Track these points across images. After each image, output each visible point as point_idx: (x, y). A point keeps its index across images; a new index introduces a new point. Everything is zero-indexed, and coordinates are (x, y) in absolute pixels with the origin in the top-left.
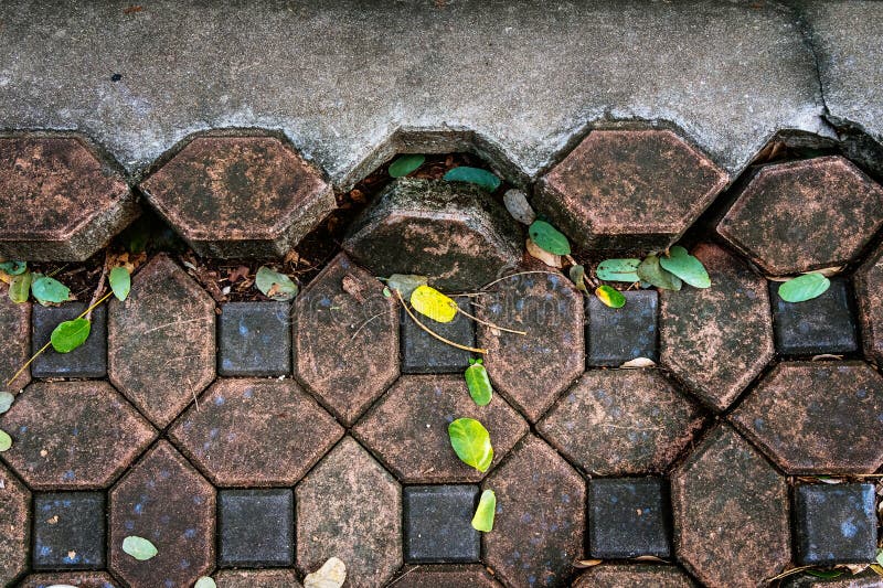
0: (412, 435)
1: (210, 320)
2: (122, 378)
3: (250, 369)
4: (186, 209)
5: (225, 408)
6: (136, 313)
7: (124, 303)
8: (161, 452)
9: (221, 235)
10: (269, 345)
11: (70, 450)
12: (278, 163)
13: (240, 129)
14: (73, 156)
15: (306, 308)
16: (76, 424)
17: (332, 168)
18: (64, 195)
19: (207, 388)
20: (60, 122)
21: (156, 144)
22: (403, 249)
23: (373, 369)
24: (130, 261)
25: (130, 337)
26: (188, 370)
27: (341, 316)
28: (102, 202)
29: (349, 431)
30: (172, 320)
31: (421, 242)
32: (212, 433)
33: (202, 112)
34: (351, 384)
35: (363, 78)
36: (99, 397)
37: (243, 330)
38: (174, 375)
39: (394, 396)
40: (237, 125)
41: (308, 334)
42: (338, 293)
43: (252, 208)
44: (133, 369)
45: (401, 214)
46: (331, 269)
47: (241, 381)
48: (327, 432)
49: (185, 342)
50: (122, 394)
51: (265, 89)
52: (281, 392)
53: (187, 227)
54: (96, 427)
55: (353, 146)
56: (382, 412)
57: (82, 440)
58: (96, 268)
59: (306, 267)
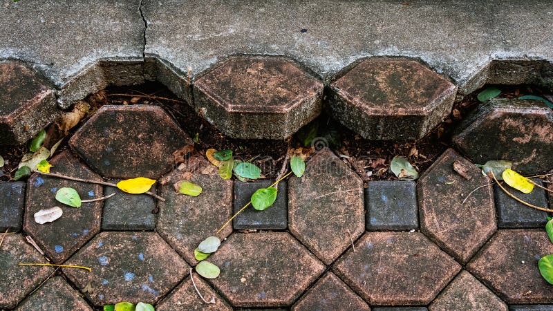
0: (511, 268)
1: (361, 191)
2: (299, 229)
3: (390, 224)
4: (365, 97)
5: (373, 250)
6: (309, 185)
7: (300, 178)
8: (330, 278)
9: (390, 112)
10: (403, 207)
11: (263, 278)
12: (421, 74)
13: (391, 57)
14: (285, 68)
15: (428, 184)
16: (267, 260)
17: (457, 77)
18: (283, 88)
19: (360, 237)
20: (272, 51)
21: (338, 63)
22: (499, 140)
23: (479, 224)
24: (304, 152)
25: (305, 201)
26: (347, 224)
27: (453, 189)
28: (308, 92)
29: (465, 266)
30: (335, 190)
31: (513, 132)
32: (366, 267)
33: (364, 47)
34: (464, 234)
35: (465, 33)
36: (283, 241)
37: (384, 198)
38: (338, 227)
39: (495, 242)
40: (389, 55)
41: (431, 200)
42: (450, 173)
43: (409, 97)
44: (307, 222)
45: (502, 111)
46: (444, 158)
47: (383, 233)
48: (450, 267)
49: (344, 205)
50: (299, 241)
51: (402, 37)
52: (414, 240)
53: (367, 107)
54: (282, 262)
55: (469, 66)
56: (488, 254)
57: (271, 271)
58: (280, 157)
59: (424, 159)
